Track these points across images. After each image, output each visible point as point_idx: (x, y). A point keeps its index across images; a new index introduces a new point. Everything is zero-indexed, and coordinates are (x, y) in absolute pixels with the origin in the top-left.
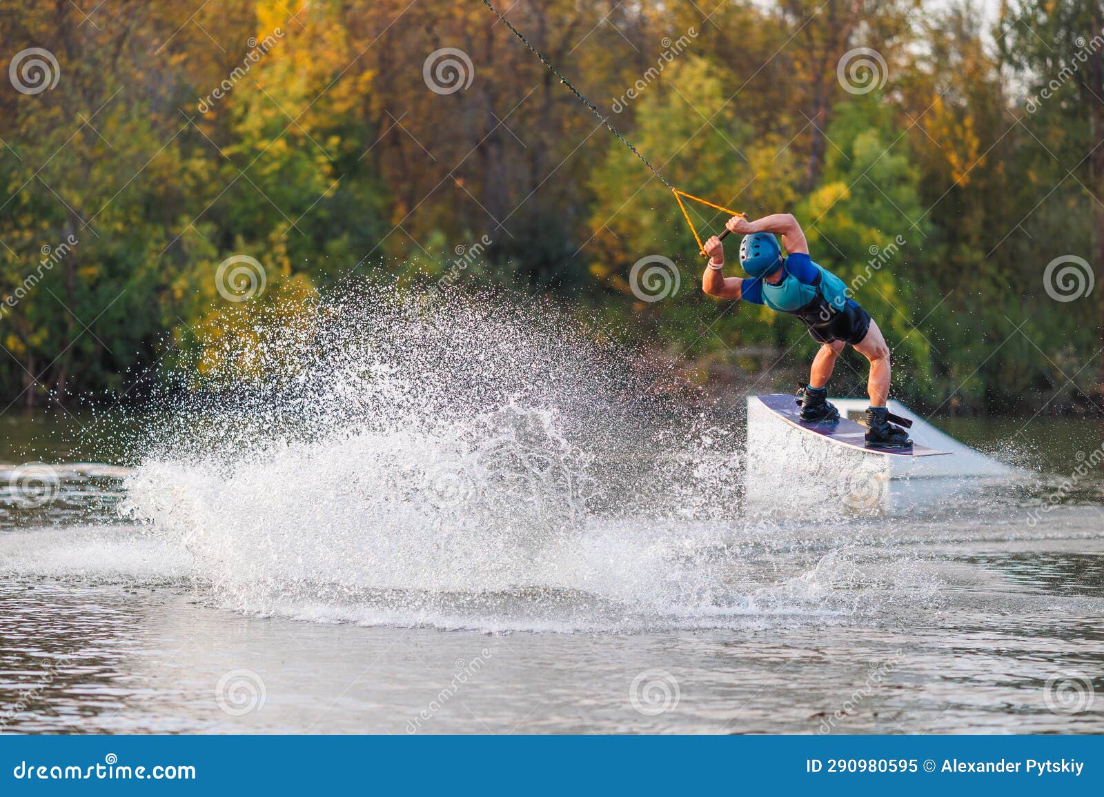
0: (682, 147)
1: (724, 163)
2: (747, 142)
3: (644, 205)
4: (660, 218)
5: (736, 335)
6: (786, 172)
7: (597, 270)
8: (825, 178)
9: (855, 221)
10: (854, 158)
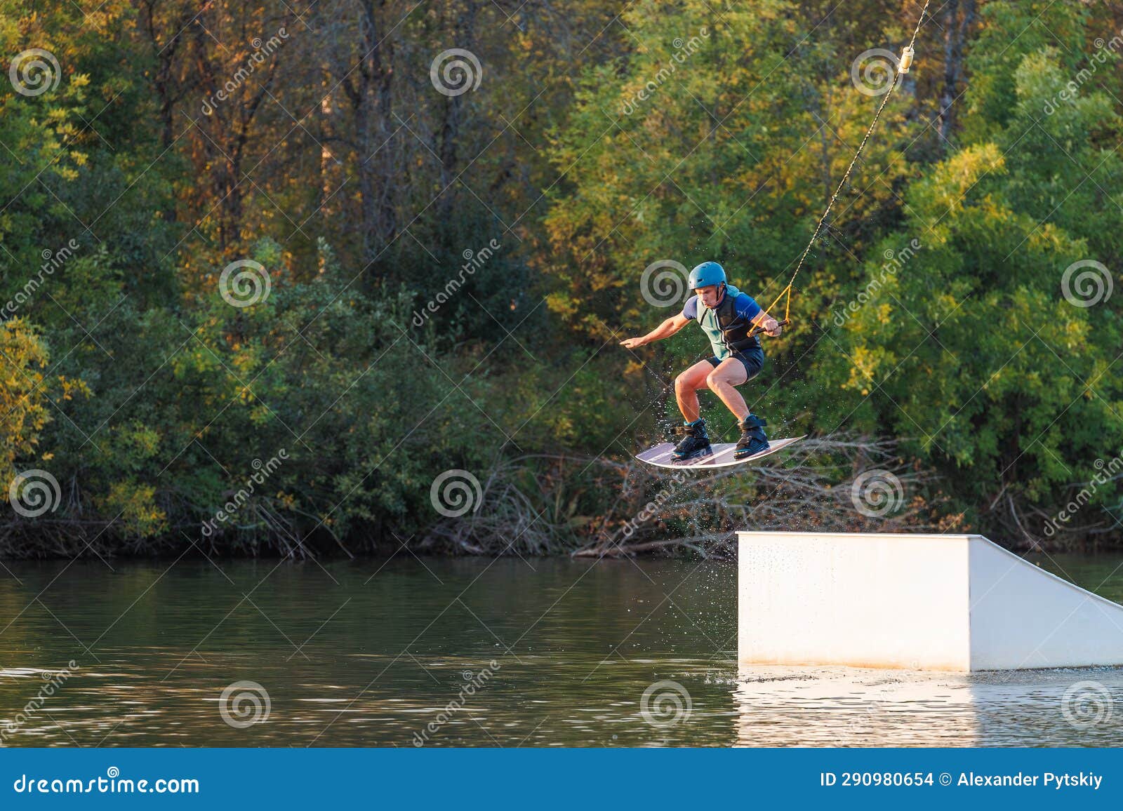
0: (706, 85)
1: (780, 111)
2: (824, 72)
3: (642, 188)
4: (668, 210)
5: (804, 416)
6: (893, 126)
7: (557, 303)
8: (965, 138)
9: (1015, 210)
10: (1015, 99)
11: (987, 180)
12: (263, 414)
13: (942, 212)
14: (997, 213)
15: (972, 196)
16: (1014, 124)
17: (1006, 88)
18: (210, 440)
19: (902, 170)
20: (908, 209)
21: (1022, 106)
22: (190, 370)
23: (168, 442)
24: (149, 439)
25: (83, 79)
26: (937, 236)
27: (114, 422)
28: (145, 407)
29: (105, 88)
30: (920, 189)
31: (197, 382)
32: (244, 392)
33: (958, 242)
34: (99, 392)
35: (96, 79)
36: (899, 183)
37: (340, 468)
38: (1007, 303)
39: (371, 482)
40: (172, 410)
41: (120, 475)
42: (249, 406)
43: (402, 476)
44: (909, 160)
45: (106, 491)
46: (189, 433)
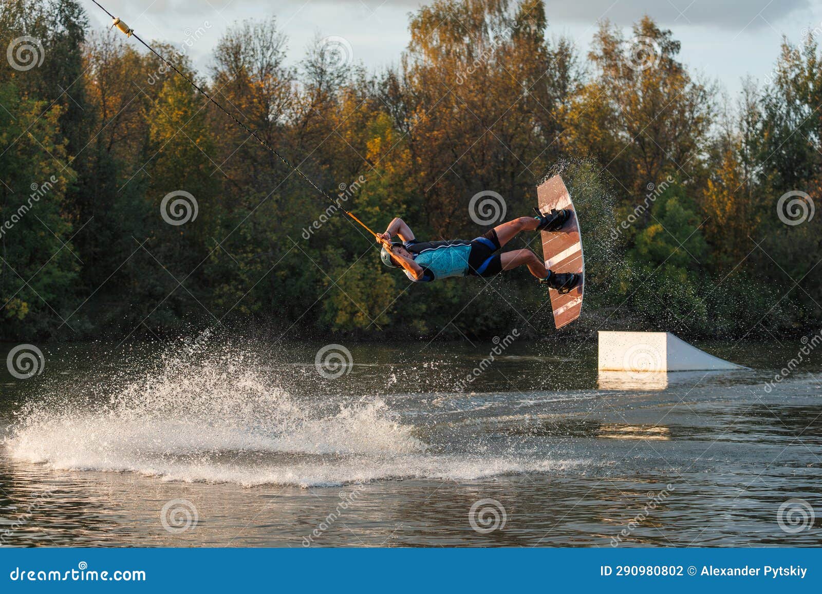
8: (652, 222)
9: (666, 243)
10: (666, 211)
11: (658, 234)
12: (455, 300)
13: (646, 244)
14: (661, 244)
15: (654, 239)
16: (665, 219)
17: (663, 208)
18: (441, 308)
19: (634, 232)
20: (636, 243)
21: (668, 213)
22: (435, 288)
23: (429, 307)
24: (424, 307)
25: (405, 206)
26: (644, 250)
27: (414, 302)
28: (423, 298)
29: (411, 209)
30: (639, 237)
31: (437, 291)
32: (450, 294)
33: (650, 252)
34: (410, 294)
35: (409, 206)
36: (633, 235)
37: (477, 315)
38: (664, 269)
39: (486, 319)
40: (430, 299)
41: (415, 317)
42: (451, 298)
43: (494, 318)
44: (637, 228)
45: (412, 322)
46: (434, 305)
